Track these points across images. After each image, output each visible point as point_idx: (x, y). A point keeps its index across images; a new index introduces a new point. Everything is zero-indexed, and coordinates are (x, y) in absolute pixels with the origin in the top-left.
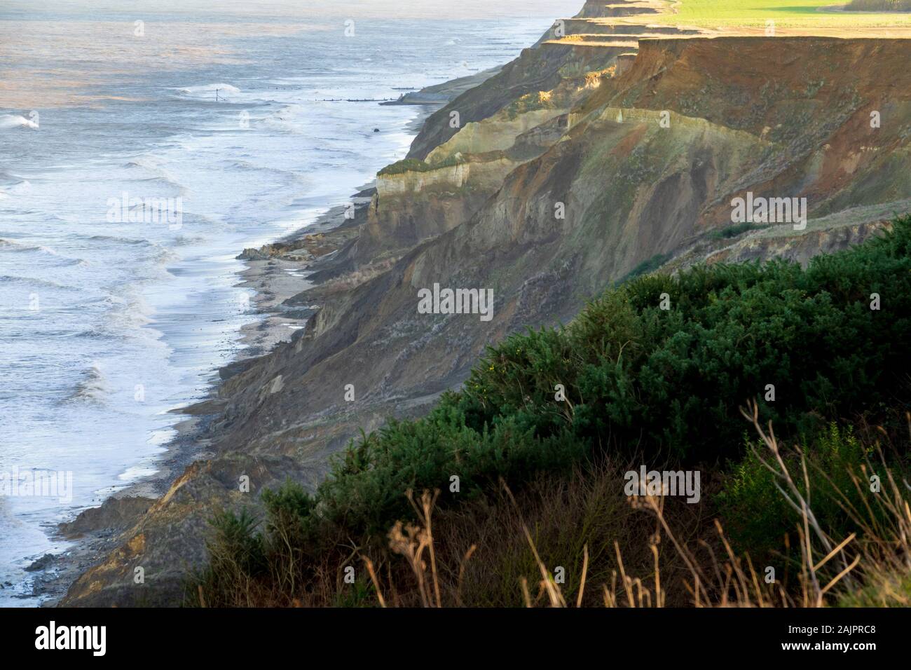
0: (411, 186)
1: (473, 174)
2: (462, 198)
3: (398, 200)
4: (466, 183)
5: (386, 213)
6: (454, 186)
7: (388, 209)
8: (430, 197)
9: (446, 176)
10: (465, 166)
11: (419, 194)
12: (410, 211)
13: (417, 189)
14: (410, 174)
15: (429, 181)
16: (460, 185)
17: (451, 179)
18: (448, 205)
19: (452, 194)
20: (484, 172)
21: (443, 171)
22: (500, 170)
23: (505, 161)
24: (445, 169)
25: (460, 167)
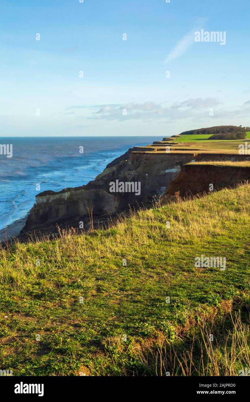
0: (48, 200)
1: (71, 195)
2: (66, 204)
3: (43, 205)
4: (68, 199)
5: (38, 210)
6: (64, 200)
7: (39, 209)
8: (55, 204)
9: (61, 196)
10: (68, 192)
11: (51, 203)
12: (47, 209)
13: (50, 201)
14: (48, 196)
15: (55, 198)
16: (66, 199)
17: (63, 197)
18: (61, 207)
19: (63, 203)
20: (75, 194)
21: (60, 195)
22: (81, 193)
23: (83, 190)
24: (61, 194)
25: (66, 193)
